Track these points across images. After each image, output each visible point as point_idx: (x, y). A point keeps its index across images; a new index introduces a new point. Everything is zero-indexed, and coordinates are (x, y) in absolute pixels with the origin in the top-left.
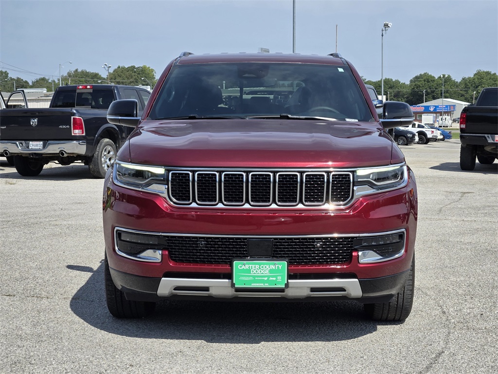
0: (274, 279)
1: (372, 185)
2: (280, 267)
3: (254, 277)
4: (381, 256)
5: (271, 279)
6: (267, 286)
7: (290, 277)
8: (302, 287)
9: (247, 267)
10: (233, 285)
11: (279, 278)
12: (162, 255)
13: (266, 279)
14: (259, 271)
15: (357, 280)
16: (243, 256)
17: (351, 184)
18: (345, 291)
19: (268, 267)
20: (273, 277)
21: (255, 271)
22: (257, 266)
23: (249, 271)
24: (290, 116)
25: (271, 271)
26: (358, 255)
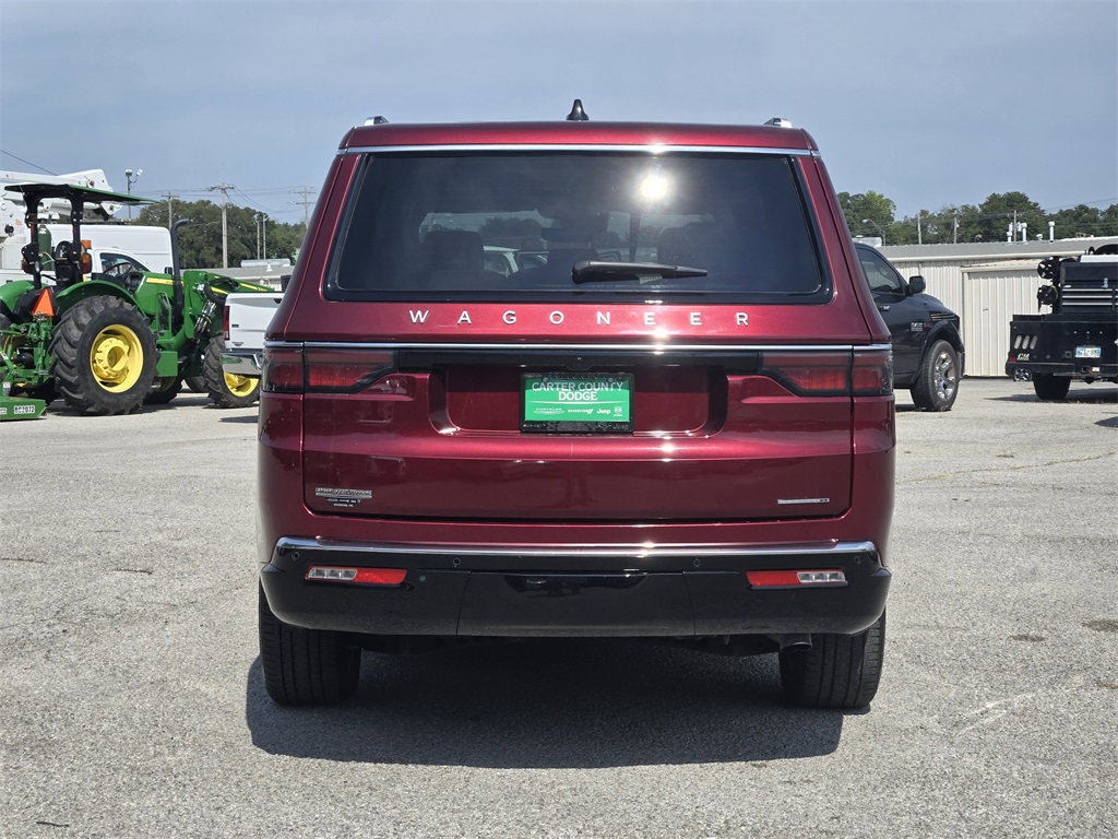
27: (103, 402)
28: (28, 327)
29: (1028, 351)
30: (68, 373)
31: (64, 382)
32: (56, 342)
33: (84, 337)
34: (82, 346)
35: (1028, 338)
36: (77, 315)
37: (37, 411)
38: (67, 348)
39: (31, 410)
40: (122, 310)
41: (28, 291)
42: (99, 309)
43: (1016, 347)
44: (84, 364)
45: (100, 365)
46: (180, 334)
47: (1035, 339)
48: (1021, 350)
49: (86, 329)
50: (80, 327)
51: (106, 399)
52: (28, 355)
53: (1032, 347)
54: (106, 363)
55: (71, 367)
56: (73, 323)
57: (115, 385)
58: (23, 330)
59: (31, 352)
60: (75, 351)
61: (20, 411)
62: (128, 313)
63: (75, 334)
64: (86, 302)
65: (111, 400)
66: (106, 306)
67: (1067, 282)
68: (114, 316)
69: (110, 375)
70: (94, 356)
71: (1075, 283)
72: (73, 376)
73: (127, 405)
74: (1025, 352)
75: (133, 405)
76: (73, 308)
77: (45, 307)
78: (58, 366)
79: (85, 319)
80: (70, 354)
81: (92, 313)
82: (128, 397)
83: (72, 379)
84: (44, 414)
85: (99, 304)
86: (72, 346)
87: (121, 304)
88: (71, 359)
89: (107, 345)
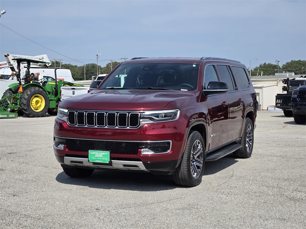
0: (104, 159)
1: (151, 119)
2: (107, 154)
3: (96, 157)
4: (154, 152)
5: (103, 159)
6: (101, 162)
7: (111, 158)
8: (119, 164)
9: (94, 153)
10: (89, 160)
11: (106, 159)
12: (64, 147)
13: (101, 159)
14: (98, 155)
15: (142, 162)
16: (93, 149)
17: (139, 118)
18: (138, 167)
19: (102, 153)
20: (104, 158)
21: (97, 155)
22: (98, 153)
23: (94, 155)
24: (152, 88)
25: (103, 155)
26: (141, 151)
27: (34, 114)
28: (16, 95)
29: (280, 103)
30: (24, 107)
31: (23, 109)
32: (21, 99)
33: (28, 97)
34: (28, 100)
35: (280, 100)
36: (27, 92)
37: (15, 116)
38: (24, 100)
39: (14, 116)
40: (39, 91)
41: (17, 86)
42: (33, 90)
43: (277, 102)
44: (29, 104)
45: (33, 105)
46: (57, 97)
47: (282, 100)
48: (278, 103)
49: (29, 95)
50: (27, 95)
51: (34, 113)
52: (16, 102)
53: (281, 102)
54: (34, 104)
55: (25, 105)
56: (26, 94)
57: (37, 110)
58: (15, 95)
59: (17, 101)
60: (26, 101)
61: (11, 116)
62: (41, 91)
63: (26, 97)
64: (30, 89)
65: (36, 114)
66: (35, 89)
67: (290, 85)
68: (37, 92)
69: (36, 107)
70: (31, 102)
71: (292, 85)
72: (26, 107)
73: (40, 115)
74: (279, 104)
75: (42, 115)
76: (26, 90)
77: (21, 90)
78: (22, 105)
79: (29, 93)
80: (25, 102)
81: (31, 91)
82: (40, 113)
83: (25, 108)
84: (17, 117)
85: (33, 89)
86: (25, 100)
87: (39, 89)
88: (25, 103)
89: (35, 100)
